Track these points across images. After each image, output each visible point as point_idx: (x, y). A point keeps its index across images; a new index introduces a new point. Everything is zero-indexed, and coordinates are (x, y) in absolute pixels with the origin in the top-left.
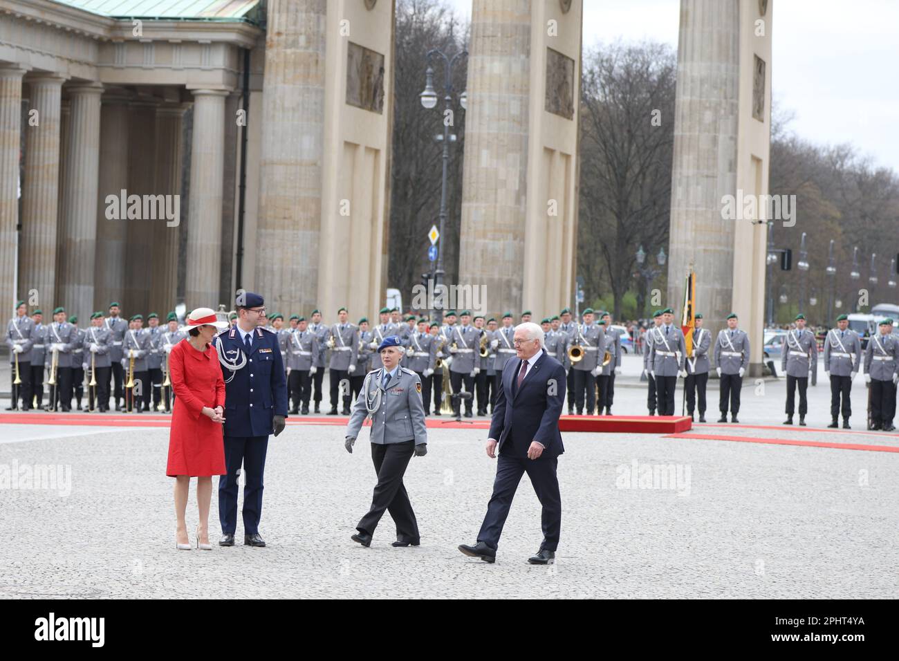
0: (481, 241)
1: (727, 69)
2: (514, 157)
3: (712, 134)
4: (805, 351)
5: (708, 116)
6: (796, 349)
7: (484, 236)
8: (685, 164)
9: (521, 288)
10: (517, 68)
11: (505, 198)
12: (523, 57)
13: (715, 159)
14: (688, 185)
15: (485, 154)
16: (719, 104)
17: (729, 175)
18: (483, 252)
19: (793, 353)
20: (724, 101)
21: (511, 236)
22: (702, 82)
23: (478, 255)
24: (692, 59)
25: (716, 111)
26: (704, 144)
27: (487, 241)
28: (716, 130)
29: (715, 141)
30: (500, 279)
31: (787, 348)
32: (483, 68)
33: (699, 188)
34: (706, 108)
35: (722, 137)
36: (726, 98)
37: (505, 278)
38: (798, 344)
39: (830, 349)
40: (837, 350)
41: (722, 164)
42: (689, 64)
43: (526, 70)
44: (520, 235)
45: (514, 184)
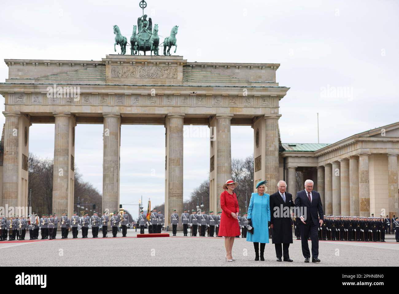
0: (58, 200)
1: (116, 158)
2: (65, 180)
3: (113, 173)
4: (176, 218)
5: (112, 169)
6: (174, 218)
7: (59, 199)
8: (107, 180)
9: (67, 211)
10: (66, 159)
11: (64, 190)
12: (67, 156)
13: (114, 179)
14: (107, 185)
15: (59, 180)
16: (114, 166)
17: (117, 183)
18: (59, 203)
19: (173, 219)
20: (115, 166)
21: (65, 199)
22: (110, 161)
23: (57, 204)
24: (108, 156)
25: (114, 168)
26: (111, 175)
27: (60, 200)
28: (114, 172)
29: (113, 175)
30: (63, 209)
31: (172, 218)
32: (58, 159)
33: (110, 186)
34: (111, 167)
35: (115, 174)
36: (116, 165)
37: (64, 209)
38: (175, 217)
39: (183, 218)
40: (185, 218)
41: (115, 180)
42: (107, 157)
43: (68, 160)
44: (67, 199)
45: (66, 187)
